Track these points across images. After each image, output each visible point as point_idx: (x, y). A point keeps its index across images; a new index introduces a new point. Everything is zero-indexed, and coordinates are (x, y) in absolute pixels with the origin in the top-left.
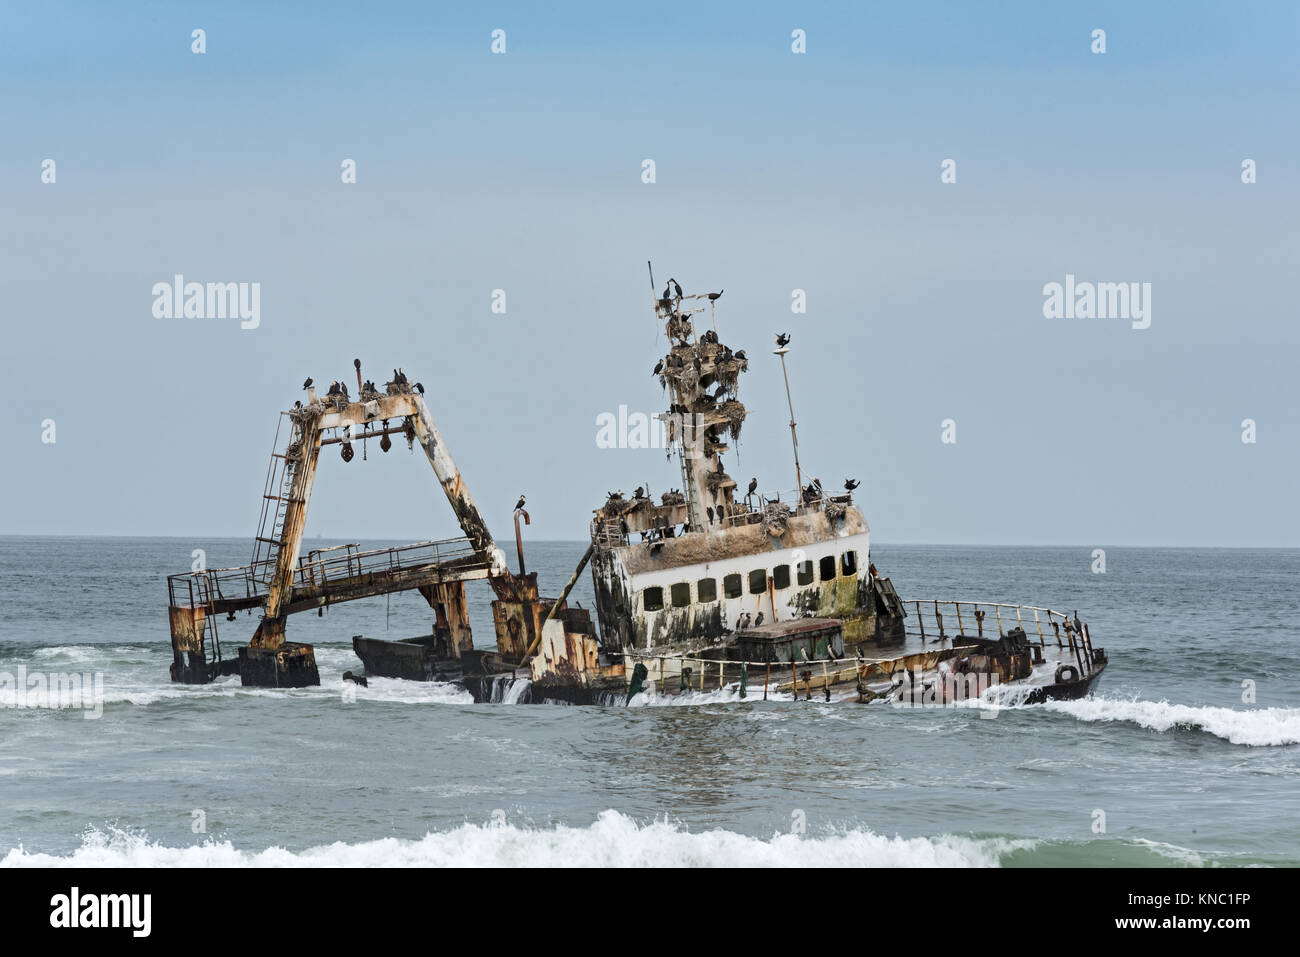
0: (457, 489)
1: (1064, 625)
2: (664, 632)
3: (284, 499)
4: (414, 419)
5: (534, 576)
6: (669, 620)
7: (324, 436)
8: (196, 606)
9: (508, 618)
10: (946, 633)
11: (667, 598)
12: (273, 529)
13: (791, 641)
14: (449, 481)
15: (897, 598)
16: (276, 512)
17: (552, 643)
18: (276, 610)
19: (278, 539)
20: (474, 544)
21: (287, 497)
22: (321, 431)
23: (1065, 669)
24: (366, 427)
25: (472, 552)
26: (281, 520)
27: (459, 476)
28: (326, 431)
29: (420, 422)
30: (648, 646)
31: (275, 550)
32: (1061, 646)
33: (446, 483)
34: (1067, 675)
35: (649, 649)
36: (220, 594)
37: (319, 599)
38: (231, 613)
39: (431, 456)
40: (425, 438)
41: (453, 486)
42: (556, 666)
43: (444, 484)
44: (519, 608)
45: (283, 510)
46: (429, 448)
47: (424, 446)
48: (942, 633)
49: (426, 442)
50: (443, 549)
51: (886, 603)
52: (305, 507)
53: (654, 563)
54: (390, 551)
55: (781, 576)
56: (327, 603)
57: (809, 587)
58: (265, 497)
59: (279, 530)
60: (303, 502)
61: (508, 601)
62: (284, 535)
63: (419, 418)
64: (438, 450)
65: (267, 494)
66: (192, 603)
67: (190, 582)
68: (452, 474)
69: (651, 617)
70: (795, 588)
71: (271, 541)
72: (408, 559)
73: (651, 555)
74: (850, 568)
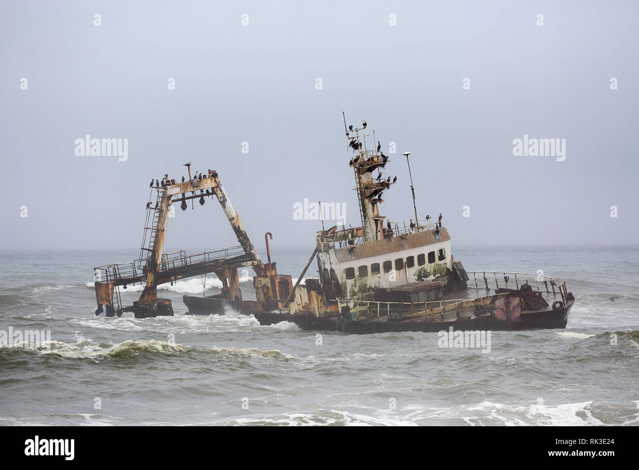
0: (237, 222)
1: (551, 282)
2: (356, 290)
3: (155, 229)
4: (215, 189)
5: (274, 264)
6: (358, 284)
7: (173, 198)
8: (109, 282)
9: (262, 285)
10: (489, 287)
11: (357, 273)
12: (149, 244)
13: (417, 292)
14: (233, 218)
15: (464, 271)
16: (150, 236)
17: (301, 296)
18: (151, 283)
19: (152, 249)
20: (245, 249)
21: (156, 228)
22: (171, 195)
23: (557, 302)
24: (193, 193)
25: (244, 253)
26: (153, 239)
27: (237, 216)
28: (174, 196)
29: (219, 191)
30: (348, 296)
31: (150, 254)
32: (548, 292)
33: (231, 219)
34: (558, 305)
35: (348, 298)
36: (120, 276)
37: (172, 278)
38: (125, 285)
39: (224, 207)
40: (221, 198)
41: (235, 221)
42: (303, 307)
43: (230, 220)
44: (268, 280)
45: (154, 234)
46: (223, 203)
47: (220, 202)
48: (487, 287)
49: (222, 200)
50: (230, 251)
51: (459, 274)
52: (164, 233)
53: (351, 256)
54: (205, 253)
55: (410, 262)
56: (175, 279)
57: (422, 266)
58: (145, 228)
59: (152, 244)
60: (164, 230)
61: (262, 277)
62: (154, 247)
63: (218, 188)
64: (229, 203)
65: (146, 227)
66: (107, 280)
67: (106, 270)
68: (234, 215)
69: (350, 283)
70: (416, 267)
71: (149, 250)
72: (213, 257)
73: (349, 252)
74: (442, 257)
